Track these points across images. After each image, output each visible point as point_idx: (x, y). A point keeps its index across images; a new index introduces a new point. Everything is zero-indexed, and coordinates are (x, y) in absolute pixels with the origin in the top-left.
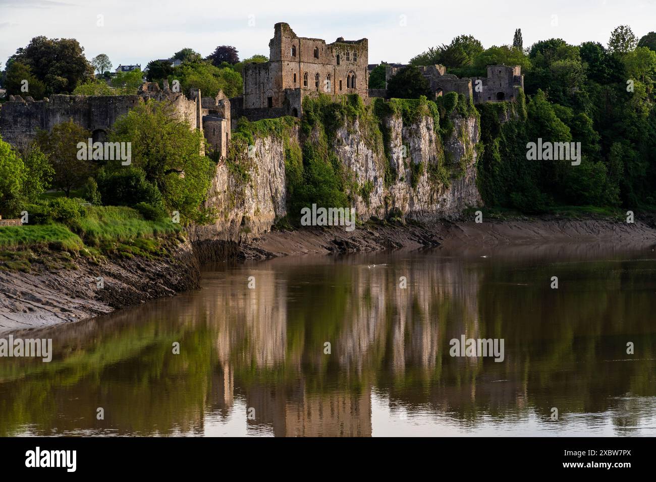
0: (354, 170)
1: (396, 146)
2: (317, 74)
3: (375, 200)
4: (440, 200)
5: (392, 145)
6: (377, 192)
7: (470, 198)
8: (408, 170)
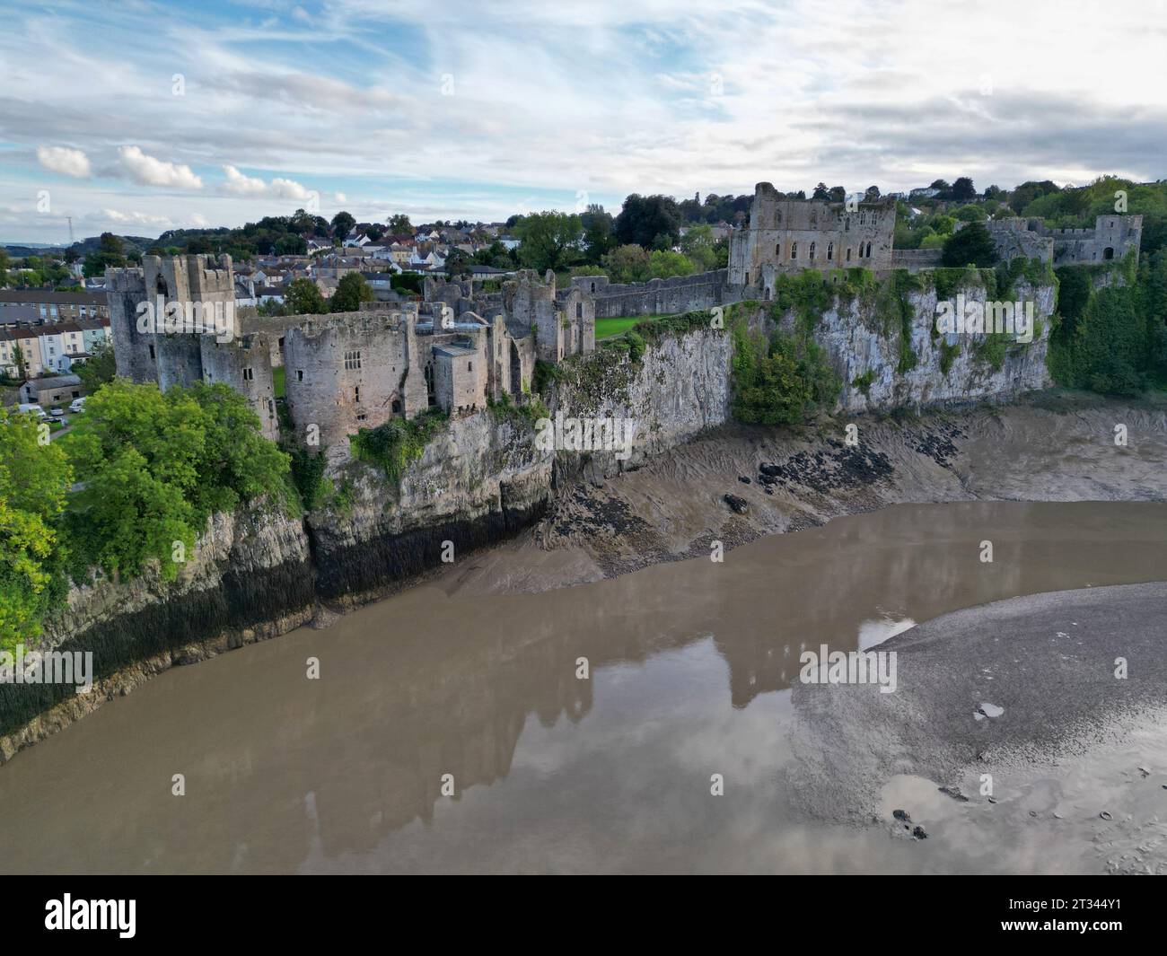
0: (845, 360)
1: (920, 325)
2: (813, 243)
3: (877, 391)
4: (984, 384)
5: (914, 325)
6: (882, 382)
7: (1034, 378)
8: (936, 352)
